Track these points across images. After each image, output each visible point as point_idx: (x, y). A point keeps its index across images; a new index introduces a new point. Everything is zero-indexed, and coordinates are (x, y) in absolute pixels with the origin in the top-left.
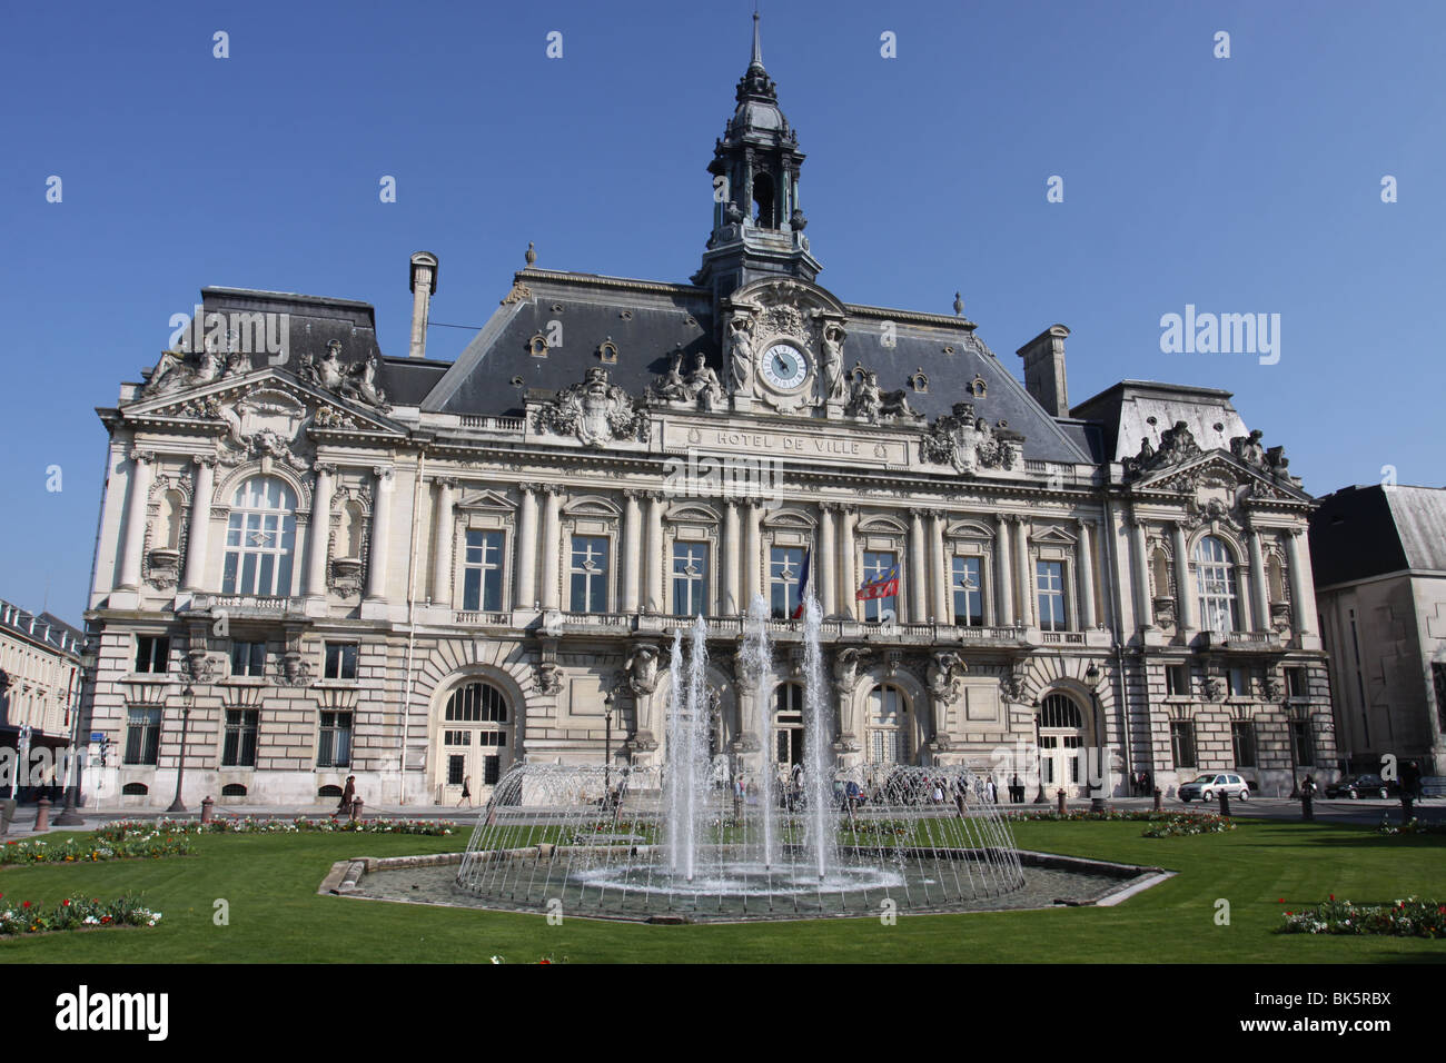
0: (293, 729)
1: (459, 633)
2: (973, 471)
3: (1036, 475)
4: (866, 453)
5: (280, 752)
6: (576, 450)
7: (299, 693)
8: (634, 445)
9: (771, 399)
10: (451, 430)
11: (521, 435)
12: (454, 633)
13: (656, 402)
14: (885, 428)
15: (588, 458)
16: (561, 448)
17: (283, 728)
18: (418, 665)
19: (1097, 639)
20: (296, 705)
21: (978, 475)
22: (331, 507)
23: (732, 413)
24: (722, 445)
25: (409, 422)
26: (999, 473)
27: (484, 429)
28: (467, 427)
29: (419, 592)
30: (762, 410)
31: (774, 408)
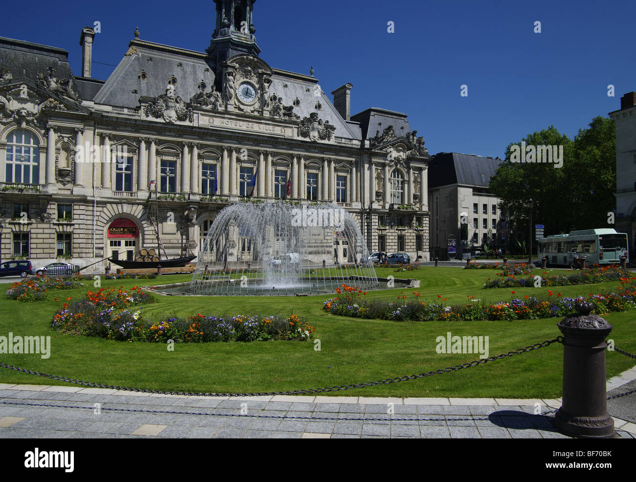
0: (45, 241)
1: (116, 200)
2: (317, 140)
3: (339, 143)
4: (277, 131)
5: (41, 251)
6: (163, 123)
7: (47, 226)
8: (187, 123)
9: (242, 107)
10: (109, 112)
11: (139, 116)
12: (113, 200)
13: (196, 105)
14: (285, 122)
15: (168, 128)
16: (157, 123)
17: (41, 241)
18: (98, 214)
19: (356, 206)
20: (46, 231)
21: (318, 142)
22: (56, 145)
23: (226, 112)
24: (222, 125)
25: (90, 108)
26: (326, 142)
27: (123, 112)
28: (115, 111)
29: (97, 183)
30: (237, 111)
31: (242, 110)
